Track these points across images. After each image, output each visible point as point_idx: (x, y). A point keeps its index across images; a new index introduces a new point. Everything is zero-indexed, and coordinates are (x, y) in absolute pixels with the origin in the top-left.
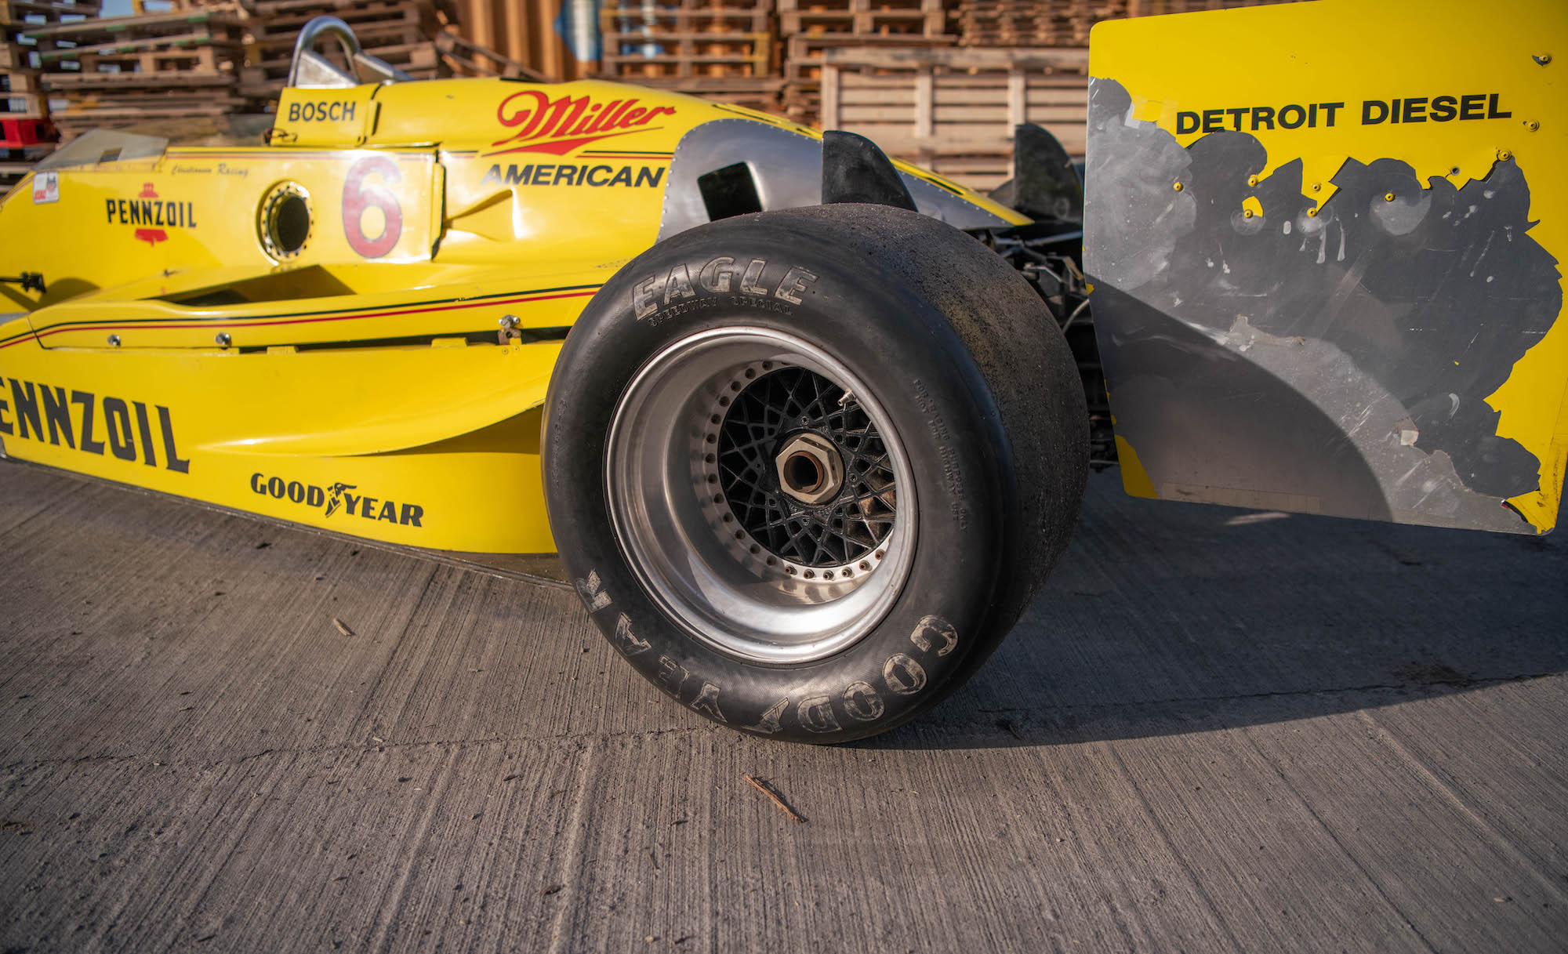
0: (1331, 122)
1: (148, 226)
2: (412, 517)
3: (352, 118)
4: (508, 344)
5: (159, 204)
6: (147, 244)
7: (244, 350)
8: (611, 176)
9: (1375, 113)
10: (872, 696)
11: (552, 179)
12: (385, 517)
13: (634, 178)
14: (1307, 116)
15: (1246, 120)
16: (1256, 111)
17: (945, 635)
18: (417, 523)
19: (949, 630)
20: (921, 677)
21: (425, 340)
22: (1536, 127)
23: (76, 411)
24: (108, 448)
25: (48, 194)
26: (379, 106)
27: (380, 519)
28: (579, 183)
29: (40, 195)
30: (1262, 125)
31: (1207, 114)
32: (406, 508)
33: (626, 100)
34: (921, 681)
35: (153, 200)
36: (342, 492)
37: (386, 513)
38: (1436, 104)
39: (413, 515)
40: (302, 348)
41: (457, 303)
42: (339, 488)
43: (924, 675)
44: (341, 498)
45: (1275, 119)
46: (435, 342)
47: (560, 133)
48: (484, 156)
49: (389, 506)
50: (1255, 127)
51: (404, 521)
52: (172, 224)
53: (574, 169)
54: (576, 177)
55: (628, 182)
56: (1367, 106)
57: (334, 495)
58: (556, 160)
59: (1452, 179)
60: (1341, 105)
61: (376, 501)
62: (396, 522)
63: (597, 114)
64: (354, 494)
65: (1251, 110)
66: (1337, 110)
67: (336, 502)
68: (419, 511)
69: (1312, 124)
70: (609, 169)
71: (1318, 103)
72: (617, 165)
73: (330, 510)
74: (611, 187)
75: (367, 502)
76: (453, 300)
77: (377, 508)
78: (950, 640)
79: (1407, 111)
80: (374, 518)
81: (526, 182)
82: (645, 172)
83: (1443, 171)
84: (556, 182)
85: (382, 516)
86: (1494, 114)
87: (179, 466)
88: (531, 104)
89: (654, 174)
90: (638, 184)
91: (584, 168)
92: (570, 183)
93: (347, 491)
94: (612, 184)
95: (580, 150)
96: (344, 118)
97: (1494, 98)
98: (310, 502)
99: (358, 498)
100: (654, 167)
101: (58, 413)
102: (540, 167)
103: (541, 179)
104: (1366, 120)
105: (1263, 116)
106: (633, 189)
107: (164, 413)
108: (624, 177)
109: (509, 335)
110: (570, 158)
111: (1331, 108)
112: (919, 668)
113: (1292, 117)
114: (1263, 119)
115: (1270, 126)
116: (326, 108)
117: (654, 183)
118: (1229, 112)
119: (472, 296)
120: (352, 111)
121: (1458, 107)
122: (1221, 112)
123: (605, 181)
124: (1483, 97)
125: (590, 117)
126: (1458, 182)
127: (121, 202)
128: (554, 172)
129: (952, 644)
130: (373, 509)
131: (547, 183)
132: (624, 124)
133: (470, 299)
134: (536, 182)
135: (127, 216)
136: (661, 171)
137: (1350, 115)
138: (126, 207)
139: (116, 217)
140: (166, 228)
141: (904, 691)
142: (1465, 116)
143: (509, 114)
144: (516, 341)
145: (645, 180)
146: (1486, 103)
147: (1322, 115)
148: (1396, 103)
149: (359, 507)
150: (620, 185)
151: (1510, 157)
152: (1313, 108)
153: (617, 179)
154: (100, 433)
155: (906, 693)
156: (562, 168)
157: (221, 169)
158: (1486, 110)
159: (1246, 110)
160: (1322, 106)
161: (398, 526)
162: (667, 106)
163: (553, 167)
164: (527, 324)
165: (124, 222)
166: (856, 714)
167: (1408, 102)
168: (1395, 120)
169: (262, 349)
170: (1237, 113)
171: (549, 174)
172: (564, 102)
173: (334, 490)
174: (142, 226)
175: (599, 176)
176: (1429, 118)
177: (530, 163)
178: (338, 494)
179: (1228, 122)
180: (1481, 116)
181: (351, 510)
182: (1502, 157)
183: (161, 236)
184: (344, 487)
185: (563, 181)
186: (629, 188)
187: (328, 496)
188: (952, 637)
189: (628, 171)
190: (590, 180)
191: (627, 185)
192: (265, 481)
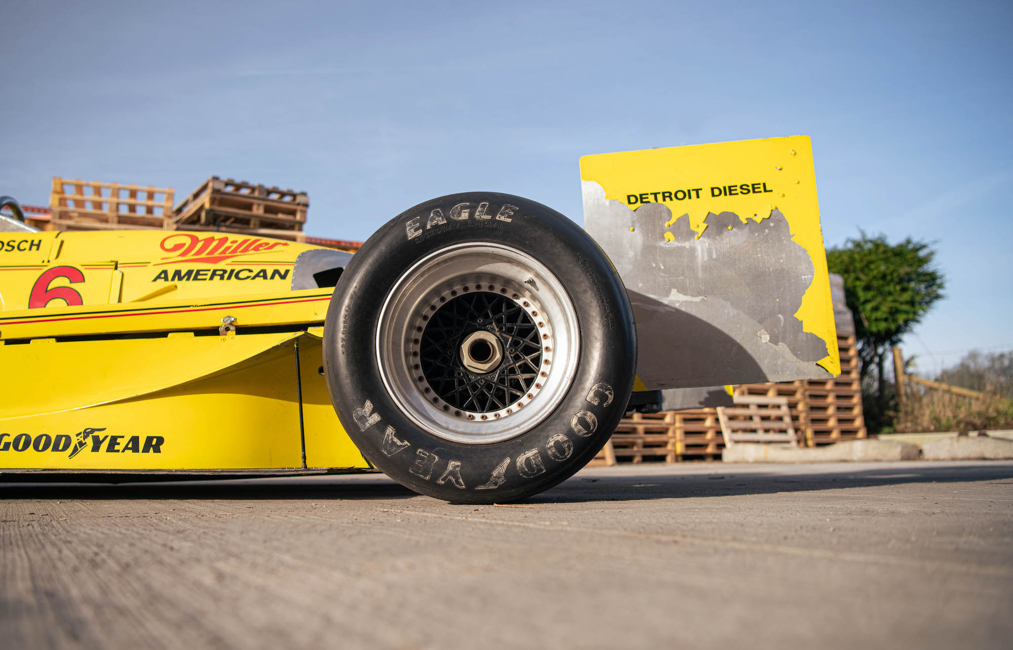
0: (698, 197)
2: (153, 446)
3: (38, 249)
4: (226, 335)
7: (11, 342)
8: (253, 275)
9: (716, 192)
10: (565, 442)
11: (208, 277)
12: (129, 449)
13: (269, 275)
14: (687, 195)
15: (660, 197)
16: (663, 193)
17: (607, 393)
18: (157, 450)
19: (609, 390)
20: (594, 423)
21: (163, 334)
22: (784, 196)
26: (62, 242)
27: (123, 451)
28: (229, 278)
30: (667, 199)
31: (641, 195)
32: (149, 439)
33: (251, 240)
34: (595, 426)
36: (91, 435)
37: (130, 446)
38: (741, 187)
39: (155, 444)
40: (60, 339)
41: (192, 308)
42: (86, 433)
43: (596, 421)
44: (89, 441)
45: (673, 196)
46: (170, 335)
47: (211, 253)
48: (154, 265)
49: (135, 440)
50: (664, 200)
51: (146, 450)
53: (225, 271)
54: (226, 276)
55: (265, 277)
56: (712, 189)
57: (82, 439)
58: (212, 267)
59: (755, 219)
60: (701, 189)
61: (123, 437)
62: (138, 451)
63: (235, 245)
64: (101, 435)
65: (661, 193)
66: (700, 191)
67: (81, 444)
68: (161, 440)
69: (690, 197)
70: (250, 271)
71: (691, 189)
72: (256, 269)
73: (75, 450)
74: (252, 280)
75: (114, 441)
76: (189, 306)
77: (123, 443)
78: (610, 396)
79: (730, 191)
80: (118, 451)
81: (188, 279)
82: (276, 272)
83: (751, 216)
84: (211, 278)
85: (126, 448)
86: (765, 191)
88: (188, 241)
89: (282, 272)
90: (272, 277)
91: (232, 271)
92: (222, 277)
93: (96, 433)
94: (254, 278)
95: (229, 261)
96: (30, 249)
97: (764, 185)
98: (55, 448)
99: (106, 437)
100: (282, 269)
102: (198, 271)
103: (199, 277)
104: (713, 195)
105: (667, 195)
106: (268, 281)
108: (263, 274)
109: (227, 329)
110: (221, 265)
111: (697, 191)
112: (593, 416)
113: (680, 195)
114: (667, 197)
115: (671, 199)
116: (16, 245)
117: (283, 277)
118: (651, 194)
119: (203, 304)
120: (38, 246)
121: (750, 188)
122: (647, 194)
123: (248, 277)
124: (760, 184)
125: (229, 247)
126: (758, 220)
128: (210, 273)
129: (611, 398)
130: (119, 444)
131: (205, 279)
132: (257, 249)
133: (201, 306)
134: (195, 279)
136: (287, 272)
137: (705, 193)
141: (586, 434)
142: (754, 192)
143: (169, 245)
144: (231, 333)
145: (277, 276)
146: (762, 186)
147: (693, 194)
148: (725, 188)
149: (104, 446)
150: (259, 280)
151: (776, 208)
152: (689, 191)
153: (257, 275)
155: (586, 436)
156: (215, 271)
158: (762, 189)
159: (659, 193)
160: (693, 190)
161: (140, 455)
163: (209, 270)
164: (241, 322)
166: (556, 457)
167: (730, 187)
168: (725, 194)
170: (655, 194)
171: (206, 275)
172: (210, 240)
173: (82, 435)
175: (243, 274)
176: (740, 194)
177: (191, 268)
178: (85, 438)
179: (651, 198)
180: (761, 192)
181: (96, 448)
182: (773, 208)
184: (93, 430)
185: (217, 278)
186: (265, 280)
187: (74, 441)
188: (611, 394)
189: (264, 271)
190: (237, 277)
191: (264, 279)
192: (10, 439)
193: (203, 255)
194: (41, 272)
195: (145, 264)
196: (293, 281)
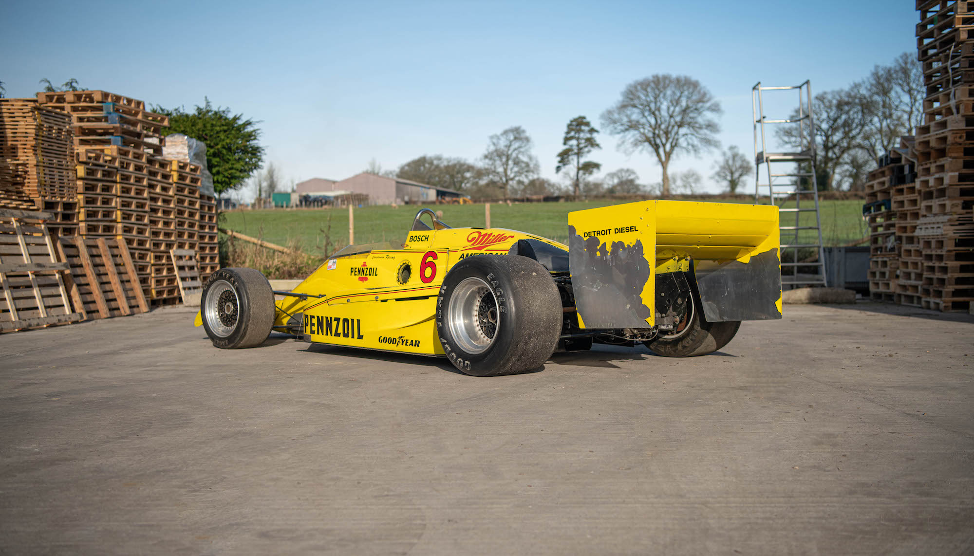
0: (610, 234)
1: (363, 276)
5: (367, 268)
6: (361, 282)
7: (382, 301)
9: (617, 231)
14: (606, 232)
15: (596, 233)
18: (418, 346)
21: (427, 297)
23: (334, 324)
24: (342, 335)
25: (332, 267)
29: (330, 267)
31: (589, 233)
32: (416, 341)
33: (502, 234)
35: (365, 267)
36: (401, 339)
37: (411, 344)
38: (626, 228)
39: (417, 343)
40: (397, 300)
42: (401, 337)
44: (401, 341)
45: (601, 233)
46: (430, 298)
47: (482, 244)
48: (460, 251)
49: (412, 341)
50: (597, 235)
51: (415, 346)
52: (370, 275)
56: (615, 230)
60: (611, 230)
61: (409, 340)
65: (596, 231)
67: (399, 342)
69: (607, 234)
71: (607, 229)
72: (494, 253)
73: (398, 344)
75: (407, 341)
77: (409, 342)
79: (621, 230)
80: (408, 346)
83: (629, 244)
86: (635, 230)
87: (360, 337)
88: (476, 235)
93: (403, 338)
98: (393, 343)
99: (405, 340)
101: (329, 325)
104: (615, 233)
105: (598, 233)
107: (359, 321)
110: (482, 251)
111: (609, 230)
113: (603, 233)
115: (600, 235)
116: (420, 237)
121: (630, 229)
122: (592, 232)
125: (491, 239)
126: (632, 246)
127: (356, 268)
132: (499, 241)
135: (357, 273)
137: (612, 232)
138: (357, 270)
139: (353, 274)
140: (368, 276)
142: (631, 231)
143: (470, 239)
146: (634, 228)
147: (608, 231)
149: (405, 343)
151: (639, 240)
154: (340, 330)
157: (387, 257)
161: (414, 347)
162: (512, 235)
165: (355, 275)
167: (622, 228)
168: (620, 233)
169: (386, 301)
170: (594, 232)
172: (486, 234)
173: (399, 339)
174: (361, 276)
176: (625, 232)
177: (472, 253)
179: (592, 235)
180: (633, 231)
181: (402, 344)
182: (637, 240)
183: (366, 279)
187: (397, 341)
192: (382, 339)
193: (478, 246)
194: (424, 254)
195: (456, 251)
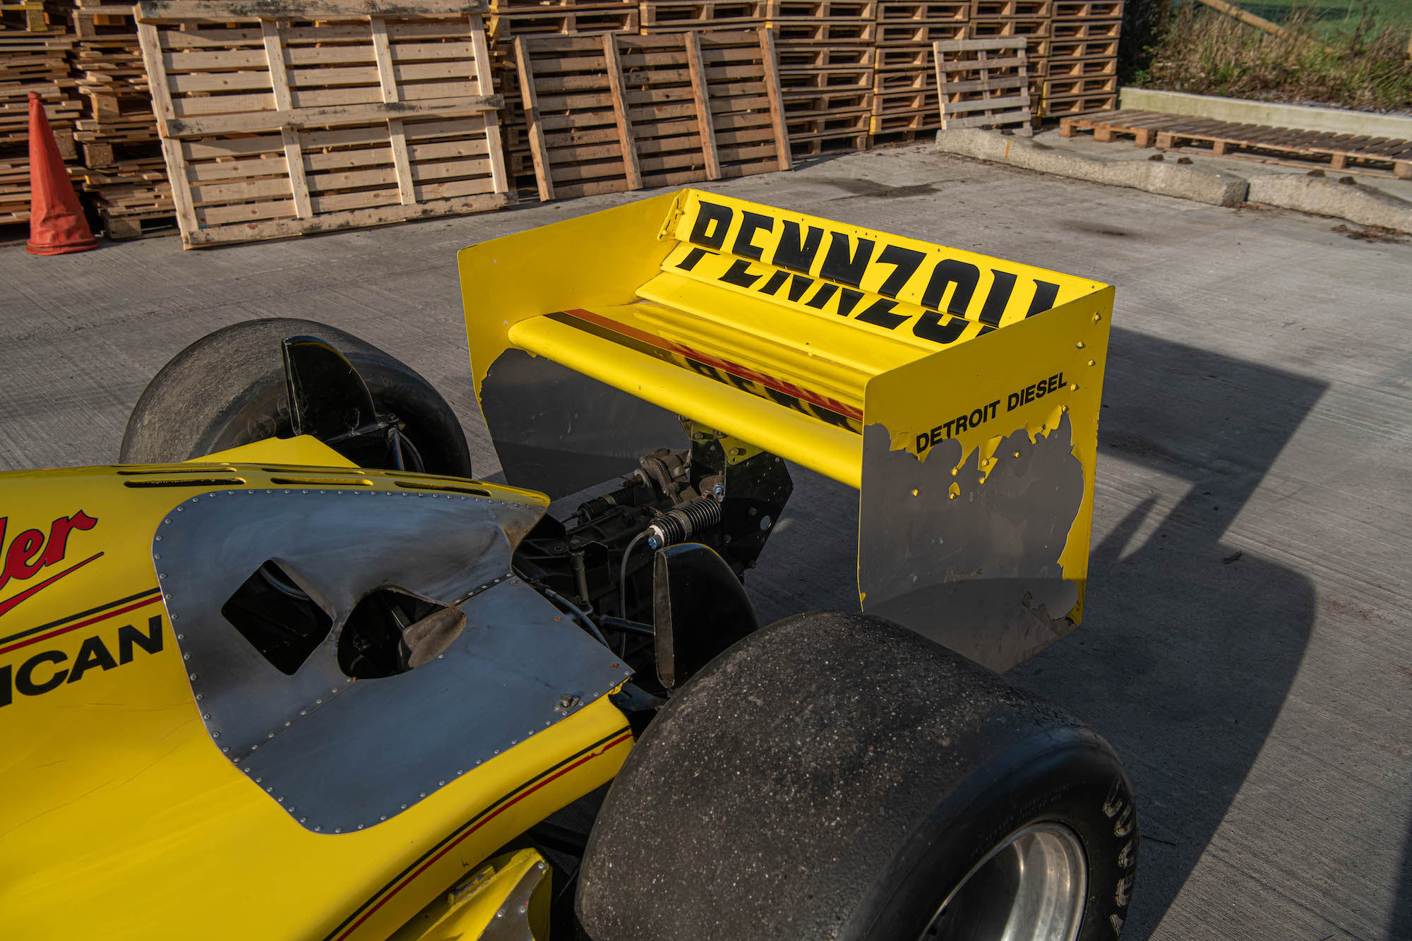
8: (68, 665)
9: (1013, 401)
13: (114, 651)
14: (983, 415)
15: (953, 428)
16: (957, 421)
22: (1076, 388)
30: (961, 429)
31: (932, 432)
38: (1038, 387)
45: (968, 423)
50: (957, 431)
55: (107, 662)
56: (1010, 398)
59: (1043, 433)
60: (998, 402)
65: (954, 421)
66: (996, 406)
69: (985, 419)
70: (58, 657)
71: (987, 404)
72: (71, 644)
79: (1027, 395)
82: (128, 636)
83: (1041, 430)
86: (1060, 385)
89: (146, 632)
90: (127, 656)
94: (76, 675)
97: (1061, 376)
100: (139, 620)
104: (1010, 408)
105: (963, 422)
106: (120, 670)
108: (95, 654)
113: (976, 418)
114: (962, 426)
115: (965, 428)
117: (157, 644)
121: (1047, 385)
123: (58, 679)
124: (1057, 376)
126: (1047, 434)
136: (156, 623)
137: (1002, 407)
142: (1050, 391)
145: (136, 647)
146: (1058, 379)
147: (989, 412)
148: (1022, 392)
150: (94, 674)
151: (1066, 414)
152: (985, 409)
153: (82, 664)
158: (1057, 384)
160: (990, 406)
167: (1027, 390)
168: (1022, 403)
170: (949, 425)
175: (41, 674)
176: (1037, 398)
180: (1056, 388)
182: (1063, 414)
189: (94, 644)
190: (29, 689)
191: (105, 669)
196: (184, 647)
